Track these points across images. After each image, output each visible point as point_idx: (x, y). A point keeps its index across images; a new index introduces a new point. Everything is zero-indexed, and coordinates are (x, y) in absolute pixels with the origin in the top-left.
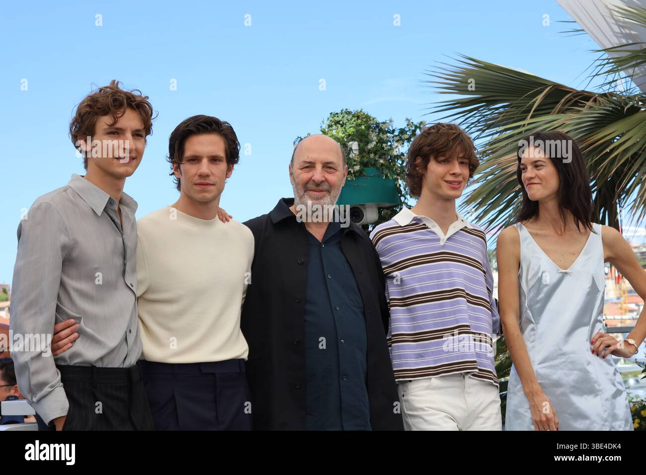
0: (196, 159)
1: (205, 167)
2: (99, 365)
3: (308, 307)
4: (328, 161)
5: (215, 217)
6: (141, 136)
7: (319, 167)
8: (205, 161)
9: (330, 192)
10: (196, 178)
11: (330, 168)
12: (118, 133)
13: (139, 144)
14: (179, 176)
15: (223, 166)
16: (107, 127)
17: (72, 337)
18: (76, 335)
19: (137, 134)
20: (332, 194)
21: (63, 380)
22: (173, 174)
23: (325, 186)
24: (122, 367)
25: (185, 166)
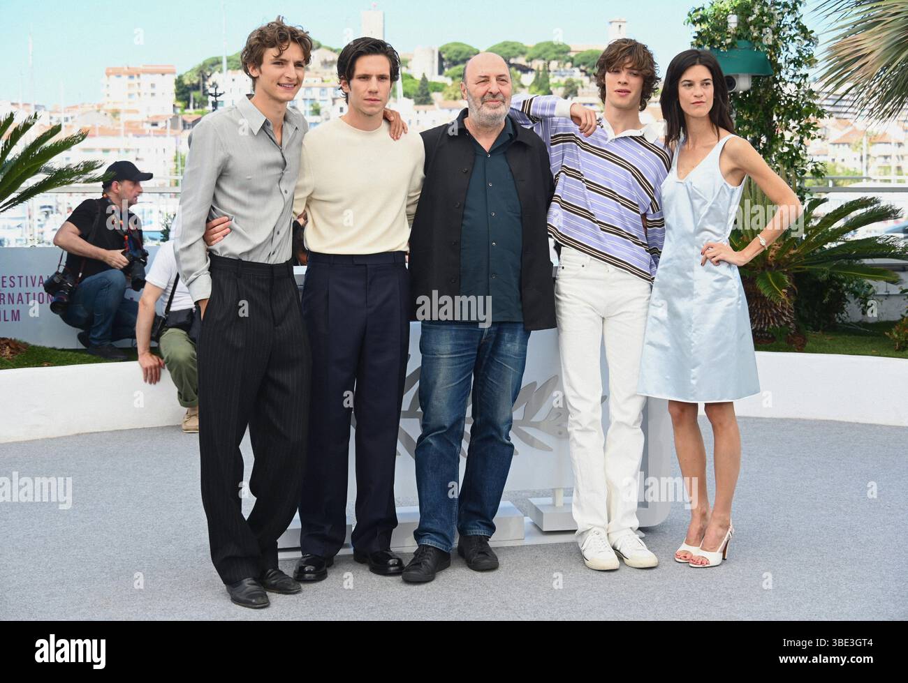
0: (366, 77)
1: (374, 84)
2: (245, 259)
3: (467, 213)
4: (501, 74)
5: (381, 125)
6: (302, 66)
7: (493, 80)
8: (374, 79)
9: (504, 102)
10: (367, 93)
11: (503, 80)
12: (282, 64)
13: (300, 73)
14: (347, 91)
15: (388, 82)
16: (273, 58)
17: (224, 232)
18: (228, 229)
19: (298, 65)
20: (506, 104)
21: (211, 269)
22: (341, 88)
23: (500, 97)
24: (266, 262)
25: (355, 82)
